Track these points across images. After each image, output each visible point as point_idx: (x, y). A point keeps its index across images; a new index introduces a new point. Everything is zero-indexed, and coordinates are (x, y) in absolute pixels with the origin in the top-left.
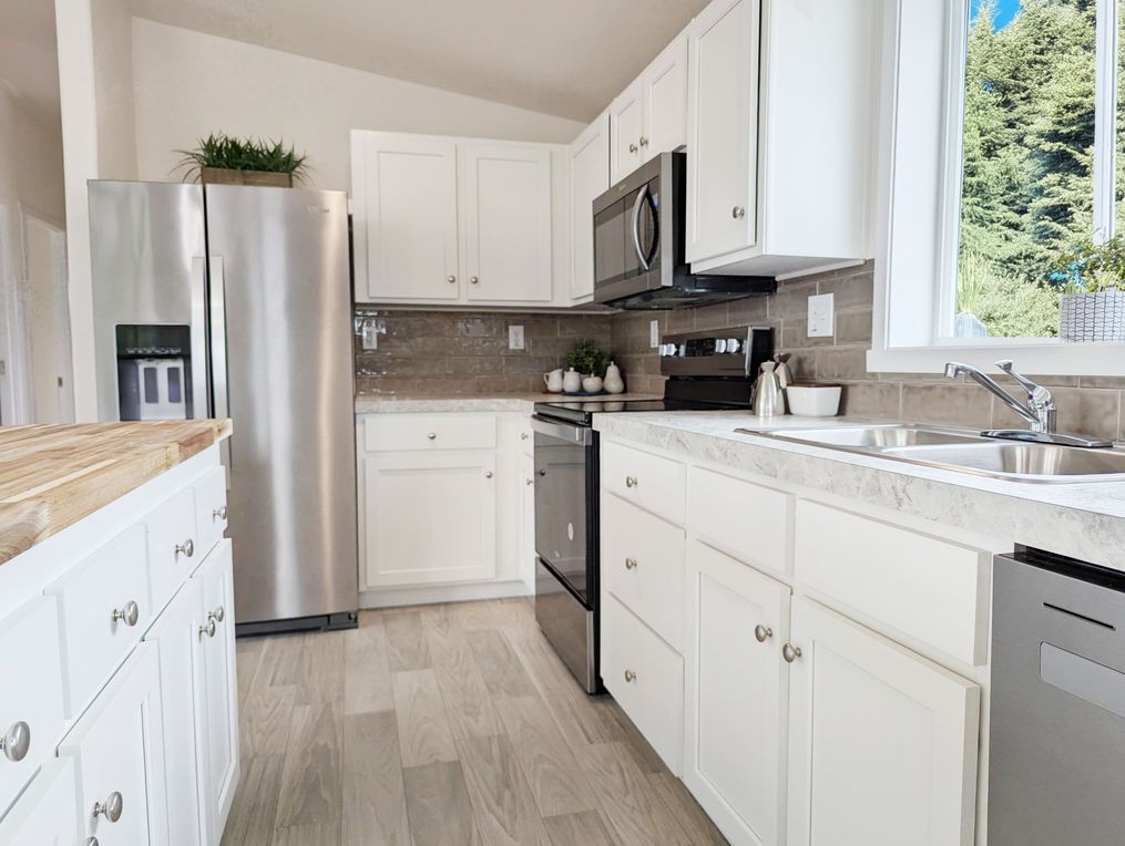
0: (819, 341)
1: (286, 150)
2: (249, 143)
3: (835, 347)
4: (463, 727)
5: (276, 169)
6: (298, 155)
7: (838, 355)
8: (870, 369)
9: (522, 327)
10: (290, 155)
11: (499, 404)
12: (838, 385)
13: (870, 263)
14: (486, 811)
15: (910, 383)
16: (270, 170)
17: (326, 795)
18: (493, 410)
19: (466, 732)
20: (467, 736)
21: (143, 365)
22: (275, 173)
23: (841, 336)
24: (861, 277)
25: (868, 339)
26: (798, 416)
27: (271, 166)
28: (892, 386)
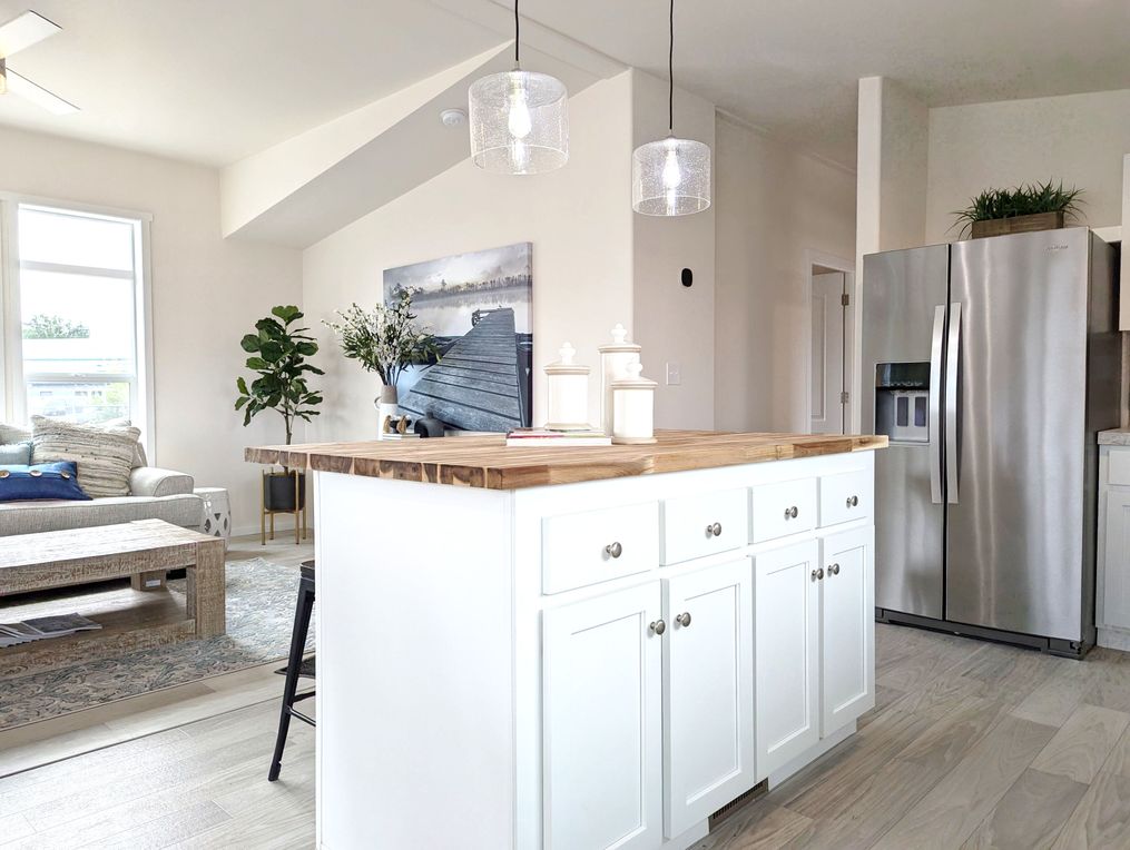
1: (1055, 189)
2: (1018, 191)
4: (1121, 766)
5: (1045, 209)
6: (1066, 190)
10: (1058, 194)
14: (1083, 825)
16: (1038, 212)
17: (948, 756)
19: (1119, 770)
20: (1118, 772)
21: (898, 395)
22: (1043, 214)
27: (1038, 208)
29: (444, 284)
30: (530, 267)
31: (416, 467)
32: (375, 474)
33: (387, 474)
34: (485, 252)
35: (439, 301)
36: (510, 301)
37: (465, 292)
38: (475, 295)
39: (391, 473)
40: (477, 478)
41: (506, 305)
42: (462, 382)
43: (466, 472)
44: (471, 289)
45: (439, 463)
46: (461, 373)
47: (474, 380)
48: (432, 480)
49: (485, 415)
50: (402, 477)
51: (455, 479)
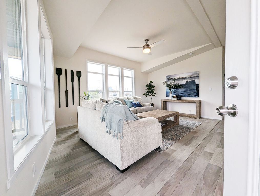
29: (179, 77)
30: (199, 74)
34: (189, 73)
35: (179, 80)
36: (195, 79)
37: (184, 78)
38: (187, 79)
41: (193, 80)
42: (184, 91)
44: (186, 78)
46: (183, 89)
47: (186, 90)
49: (189, 95)
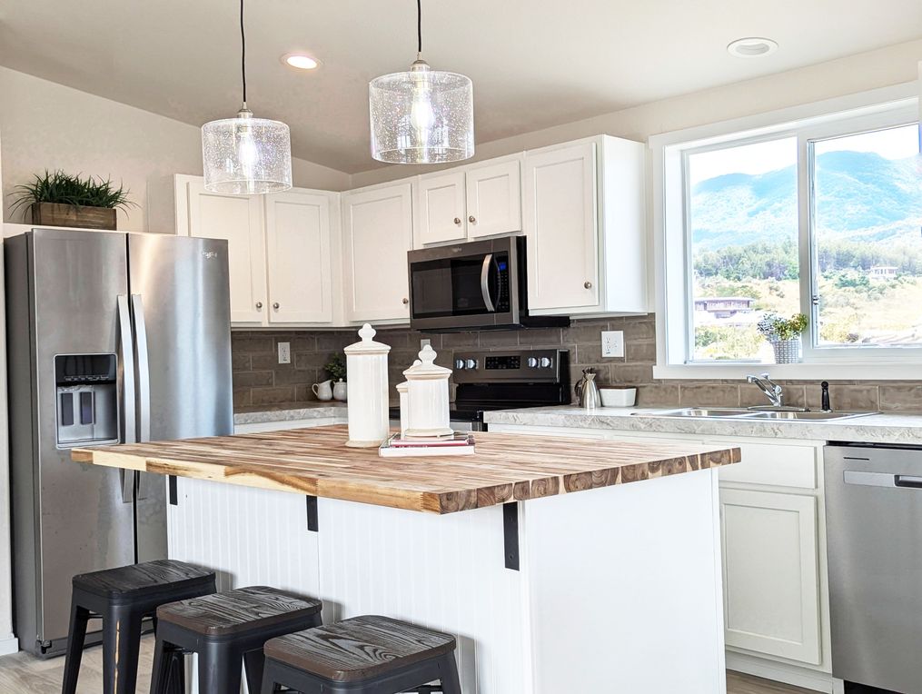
0: (611, 360)
2: (77, 179)
3: (625, 364)
7: (630, 369)
8: (656, 376)
9: (288, 344)
11: (319, 412)
12: (634, 387)
13: (652, 315)
15: (686, 385)
18: (315, 418)
23: (630, 357)
24: (644, 323)
25: (653, 359)
26: (609, 407)
28: (673, 387)
31: (681, 461)
32: (644, 477)
33: (656, 474)
39: (660, 472)
40: (725, 459)
43: (719, 456)
45: (699, 453)
48: (695, 468)
50: (670, 472)
51: (711, 463)
